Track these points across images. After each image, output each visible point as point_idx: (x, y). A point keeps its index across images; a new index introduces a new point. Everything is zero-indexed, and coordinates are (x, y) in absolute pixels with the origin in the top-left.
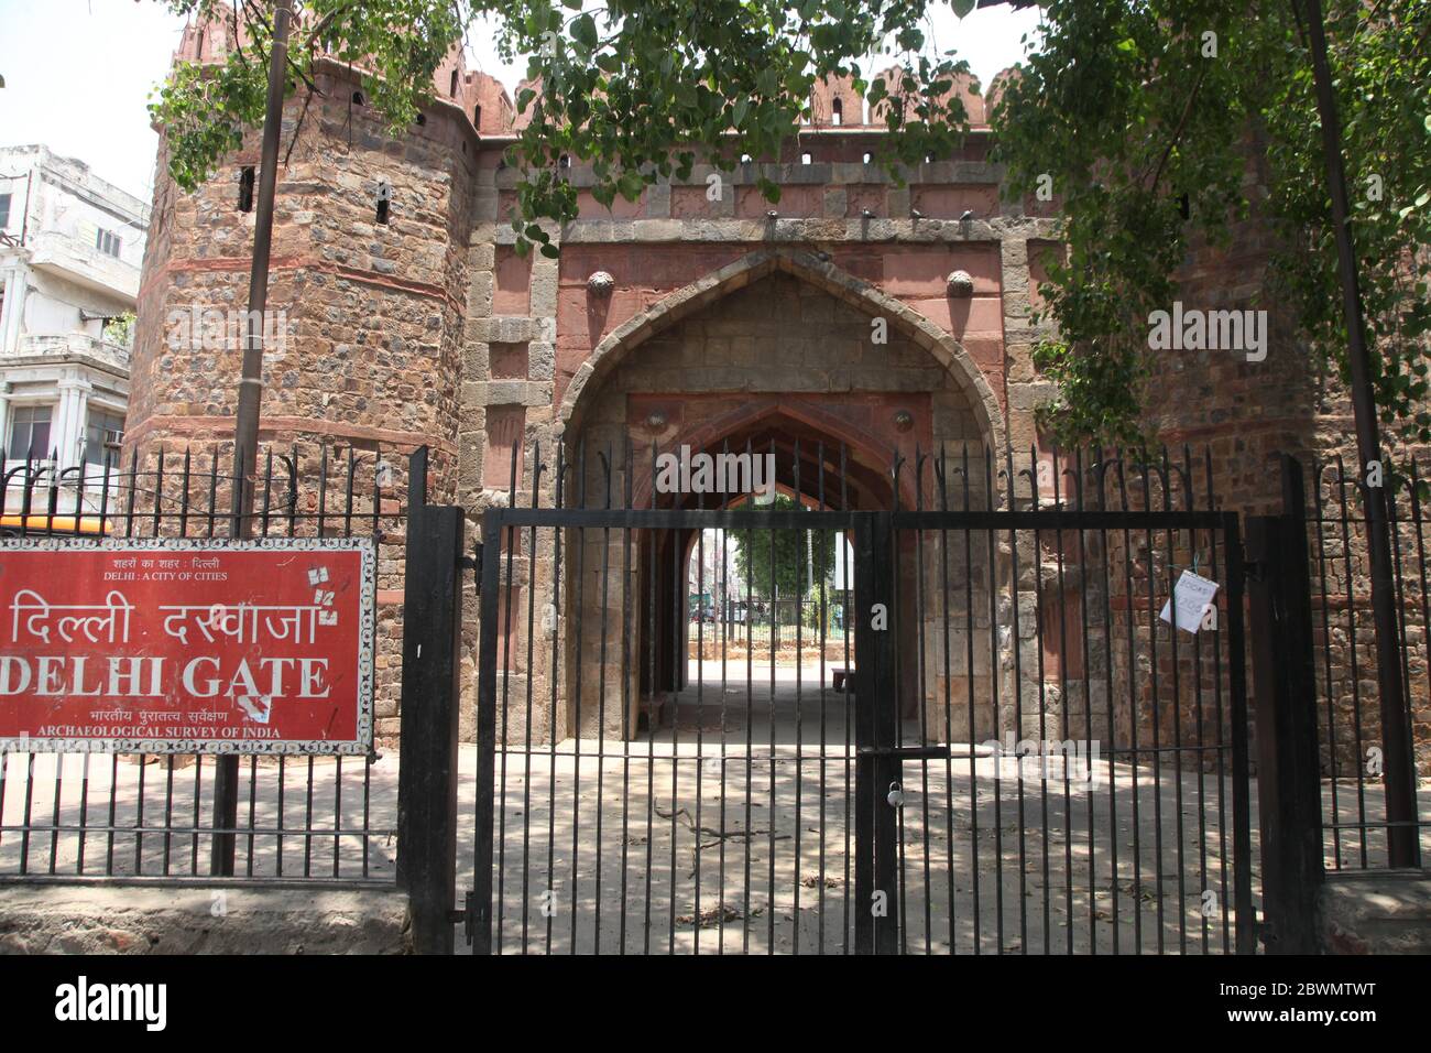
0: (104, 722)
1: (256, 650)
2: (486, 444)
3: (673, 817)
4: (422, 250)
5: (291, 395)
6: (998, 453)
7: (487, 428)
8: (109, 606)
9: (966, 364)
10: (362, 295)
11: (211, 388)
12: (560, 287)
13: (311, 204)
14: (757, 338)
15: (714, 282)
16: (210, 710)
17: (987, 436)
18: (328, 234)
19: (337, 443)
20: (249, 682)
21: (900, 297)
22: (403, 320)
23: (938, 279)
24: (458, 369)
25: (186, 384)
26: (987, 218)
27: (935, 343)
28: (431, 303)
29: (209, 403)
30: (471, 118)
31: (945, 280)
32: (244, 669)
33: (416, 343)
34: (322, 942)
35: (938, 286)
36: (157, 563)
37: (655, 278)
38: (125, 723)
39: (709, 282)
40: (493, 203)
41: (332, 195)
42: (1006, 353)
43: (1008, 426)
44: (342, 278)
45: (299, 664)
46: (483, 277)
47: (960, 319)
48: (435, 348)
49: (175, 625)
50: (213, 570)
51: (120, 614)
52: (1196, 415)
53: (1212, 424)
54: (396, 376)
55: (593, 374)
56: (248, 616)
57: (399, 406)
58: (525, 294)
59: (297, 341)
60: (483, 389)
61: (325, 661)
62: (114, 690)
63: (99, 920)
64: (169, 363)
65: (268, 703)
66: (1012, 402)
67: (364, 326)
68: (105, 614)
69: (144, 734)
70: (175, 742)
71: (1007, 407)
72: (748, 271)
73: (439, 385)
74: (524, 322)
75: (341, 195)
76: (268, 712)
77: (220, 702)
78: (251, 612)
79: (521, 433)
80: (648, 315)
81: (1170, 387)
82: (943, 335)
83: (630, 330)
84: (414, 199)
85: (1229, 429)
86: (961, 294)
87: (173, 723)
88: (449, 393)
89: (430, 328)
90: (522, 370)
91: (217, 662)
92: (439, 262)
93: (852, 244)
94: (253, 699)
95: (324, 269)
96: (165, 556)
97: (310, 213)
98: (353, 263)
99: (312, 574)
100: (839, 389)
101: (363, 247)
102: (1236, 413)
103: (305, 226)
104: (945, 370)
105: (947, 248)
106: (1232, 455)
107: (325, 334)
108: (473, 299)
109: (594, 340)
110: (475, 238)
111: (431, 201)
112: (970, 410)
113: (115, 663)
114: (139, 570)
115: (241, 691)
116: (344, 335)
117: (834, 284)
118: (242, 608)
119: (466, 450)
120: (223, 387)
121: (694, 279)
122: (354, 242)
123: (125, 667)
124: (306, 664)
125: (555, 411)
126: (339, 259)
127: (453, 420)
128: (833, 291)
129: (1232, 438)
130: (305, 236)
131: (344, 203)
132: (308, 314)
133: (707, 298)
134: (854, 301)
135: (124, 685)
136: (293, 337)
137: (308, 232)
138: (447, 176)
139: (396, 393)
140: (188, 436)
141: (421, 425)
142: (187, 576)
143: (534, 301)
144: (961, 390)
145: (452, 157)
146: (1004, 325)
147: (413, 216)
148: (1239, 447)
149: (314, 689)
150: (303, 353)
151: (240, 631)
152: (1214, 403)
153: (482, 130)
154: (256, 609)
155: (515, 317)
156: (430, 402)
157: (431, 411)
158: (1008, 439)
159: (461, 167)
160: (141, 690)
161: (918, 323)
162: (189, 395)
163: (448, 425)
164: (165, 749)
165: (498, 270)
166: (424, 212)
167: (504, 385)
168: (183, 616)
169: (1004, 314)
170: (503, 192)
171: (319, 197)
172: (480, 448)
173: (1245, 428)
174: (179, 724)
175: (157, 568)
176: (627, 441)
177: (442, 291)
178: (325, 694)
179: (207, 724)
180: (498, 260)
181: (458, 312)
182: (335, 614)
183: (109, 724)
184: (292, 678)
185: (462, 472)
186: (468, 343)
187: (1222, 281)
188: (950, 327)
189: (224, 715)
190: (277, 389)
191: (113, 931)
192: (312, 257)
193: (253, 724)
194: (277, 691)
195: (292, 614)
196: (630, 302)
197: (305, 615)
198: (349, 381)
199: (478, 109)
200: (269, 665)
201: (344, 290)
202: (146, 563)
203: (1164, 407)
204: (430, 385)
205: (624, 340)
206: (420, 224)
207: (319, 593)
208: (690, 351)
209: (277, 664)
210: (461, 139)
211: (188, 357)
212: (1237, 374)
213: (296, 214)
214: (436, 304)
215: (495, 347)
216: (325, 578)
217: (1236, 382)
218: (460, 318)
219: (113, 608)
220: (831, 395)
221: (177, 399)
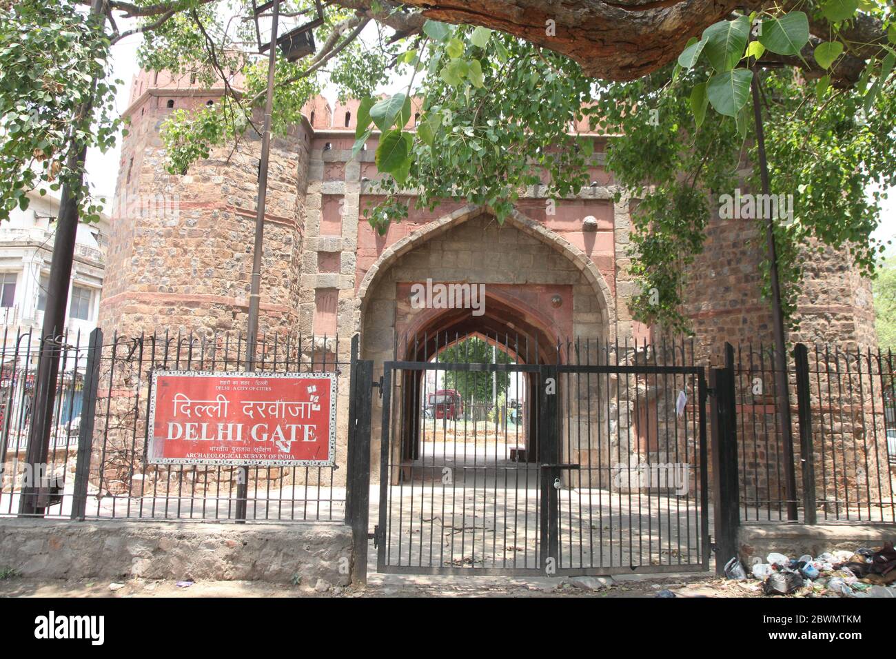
0: (216, 452)
1: (284, 421)
2: (315, 311)
3: (432, 521)
4: (282, 198)
5: (209, 282)
6: (610, 321)
7: (316, 301)
8: (218, 401)
9: (593, 270)
10: (249, 225)
11: (161, 276)
12: (360, 220)
13: (222, 173)
14: (472, 252)
15: (449, 220)
16: (263, 447)
17: (604, 311)
18: (231, 190)
19: (234, 310)
20: (281, 435)
21: (556, 231)
22: (271, 239)
23: (578, 221)
24: (300, 266)
25: (147, 274)
26: (606, 185)
27: (575, 257)
28: (287, 229)
29: (160, 285)
30: (309, 120)
31: (581, 221)
32: (279, 429)
33: (278, 252)
34: (318, 544)
35: (578, 224)
36: (239, 383)
37: (415, 216)
38: (225, 452)
39: (446, 220)
40: (320, 169)
41: (233, 167)
42: (615, 264)
43: (616, 306)
44: (238, 215)
45: (303, 427)
46: (314, 212)
47: (589, 244)
48: (289, 256)
49: (248, 410)
50: (265, 386)
51: (223, 405)
52: (721, 302)
53: (731, 308)
54: (267, 271)
55: (378, 271)
56: (281, 406)
57: (269, 289)
58: (339, 224)
59: (213, 251)
60: (314, 278)
61: (315, 426)
62: (220, 438)
63: (221, 535)
64: (137, 261)
65: (289, 444)
66: (619, 292)
67: (250, 243)
68: (217, 404)
69: (234, 457)
70: (248, 461)
71: (616, 295)
72: (469, 213)
73: (291, 276)
74: (339, 240)
75: (238, 167)
76: (289, 448)
77: (268, 443)
78: (281, 405)
79: (335, 305)
80: (411, 238)
81: (707, 287)
82: (580, 253)
83: (400, 246)
84: (279, 169)
85: (740, 311)
86: (591, 229)
87: (247, 452)
88: (295, 281)
89: (286, 244)
90: (337, 268)
91: (266, 426)
92: (291, 205)
93: (528, 199)
94: (282, 442)
95: (228, 210)
96: (244, 379)
97: (222, 177)
98: (244, 206)
99: (309, 388)
100: (519, 283)
101: (250, 197)
102: (743, 302)
103: (219, 184)
104: (581, 272)
105: (583, 203)
106: (741, 326)
107: (229, 247)
108: (308, 226)
109: (379, 252)
110: (310, 189)
111: (288, 170)
112: (595, 296)
113: (221, 426)
114: (231, 385)
115: (277, 438)
116: (239, 248)
117: (517, 222)
118: (278, 403)
119: (303, 314)
120: (169, 276)
121: (437, 217)
122: (245, 194)
123: (225, 428)
124: (306, 427)
125: (356, 292)
126: (237, 204)
127: (297, 296)
128: (517, 225)
129: (741, 316)
130: (218, 191)
131: (240, 171)
132: (220, 235)
133: (444, 228)
134: (529, 231)
135: (225, 436)
136: (211, 248)
137: (220, 188)
138: (297, 155)
139: (267, 282)
140: (148, 304)
141: (280, 300)
142: (253, 388)
143: (344, 228)
144: (590, 284)
145: (299, 144)
146: (615, 248)
147: (278, 179)
148: (745, 321)
149: (310, 438)
150: (217, 258)
151: (277, 413)
152: (731, 296)
153: (315, 126)
154: (284, 403)
155: (333, 237)
156: (286, 287)
157: (286, 292)
158: (616, 313)
159: (304, 150)
160: (233, 438)
161: (566, 246)
162: (149, 280)
163: (294, 300)
164: (243, 464)
165: (323, 209)
166: (284, 176)
167: (326, 277)
168: (251, 406)
169: (615, 241)
170: (327, 163)
171: (226, 168)
172: (311, 313)
173: (748, 311)
174: (250, 453)
175: (239, 384)
176: (396, 310)
177: (293, 222)
178: (315, 440)
179: (262, 453)
180: (324, 203)
181: (300, 233)
182: (319, 406)
183: (217, 452)
184: (300, 433)
185: (300, 327)
186: (305, 252)
187: (737, 228)
188: (584, 249)
189: (269, 449)
190: (201, 278)
191: (227, 540)
192: (222, 203)
193: (282, 453)
194: (293, 439)
195: (300, 405)
196: (400, 230)
197: (306, 406)
198: (242, 275)
199: (313, 114)
200: (290, 428)
201: (240, 222)
202: (235, 383)
203: (704, 297)
204: (285, 276)
205: (396, 252)
206: (281, 184)
207: (312, 397)
208: (434, 258)
209: (294, 427)
210: (304, 133)
211: (148, 258)
212: (743, 280)
213: (213, 177)
214: (290, 230)
215: (322, 254)
216: (315, 390)
217: (743, 285)
218: (301, 237)
219: (220, 402)
220: (515, 286)
221: (141, 282)
